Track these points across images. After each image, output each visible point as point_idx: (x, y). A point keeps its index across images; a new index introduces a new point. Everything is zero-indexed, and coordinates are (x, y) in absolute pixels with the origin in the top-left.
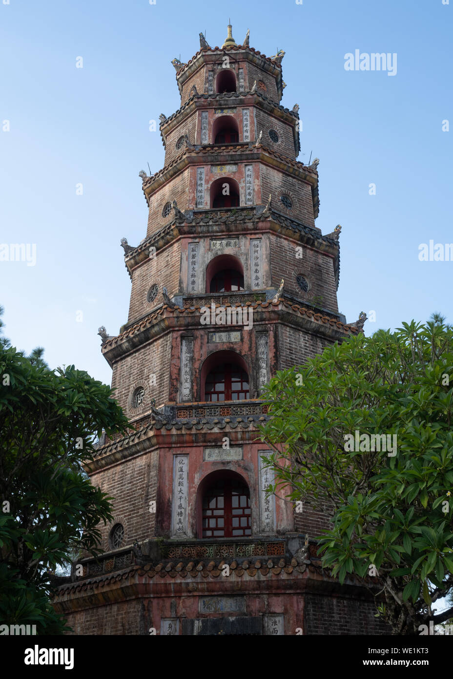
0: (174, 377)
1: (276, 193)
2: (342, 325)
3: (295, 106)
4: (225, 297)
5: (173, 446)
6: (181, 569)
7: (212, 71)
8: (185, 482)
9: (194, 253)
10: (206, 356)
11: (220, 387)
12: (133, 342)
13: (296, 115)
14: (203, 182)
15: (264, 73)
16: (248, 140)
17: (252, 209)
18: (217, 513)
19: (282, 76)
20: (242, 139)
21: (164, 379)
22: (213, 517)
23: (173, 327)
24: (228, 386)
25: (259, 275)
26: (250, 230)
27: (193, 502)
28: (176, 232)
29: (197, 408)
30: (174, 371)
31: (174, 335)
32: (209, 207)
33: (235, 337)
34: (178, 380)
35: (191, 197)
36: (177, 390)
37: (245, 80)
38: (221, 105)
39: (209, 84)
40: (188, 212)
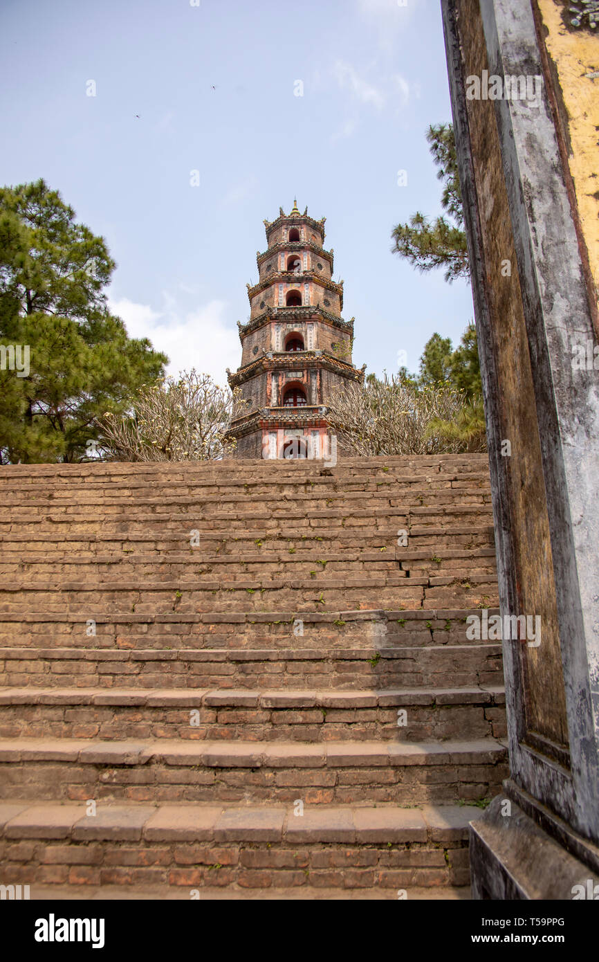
0: (268, 394)
2: (354, 370)
4: (294, 354)
5: (269, 428)
10: (285, 384)
11: (291, 400)
12: (245, 376)
16: (306, 269)
21: (263, 395)
23: (268, 369)
24: (295, 400)
28: (268, 319)
29: (280, 410)
30: (268, 391)
31: (269, 373)
32: (285, 306)
33: (300, 374)
34: (270, 396)
35: (276, 300)
36: (270, 401)
37: (304, 234)
38: (292, 249)
39: (285, 237)
40: (274, 308)
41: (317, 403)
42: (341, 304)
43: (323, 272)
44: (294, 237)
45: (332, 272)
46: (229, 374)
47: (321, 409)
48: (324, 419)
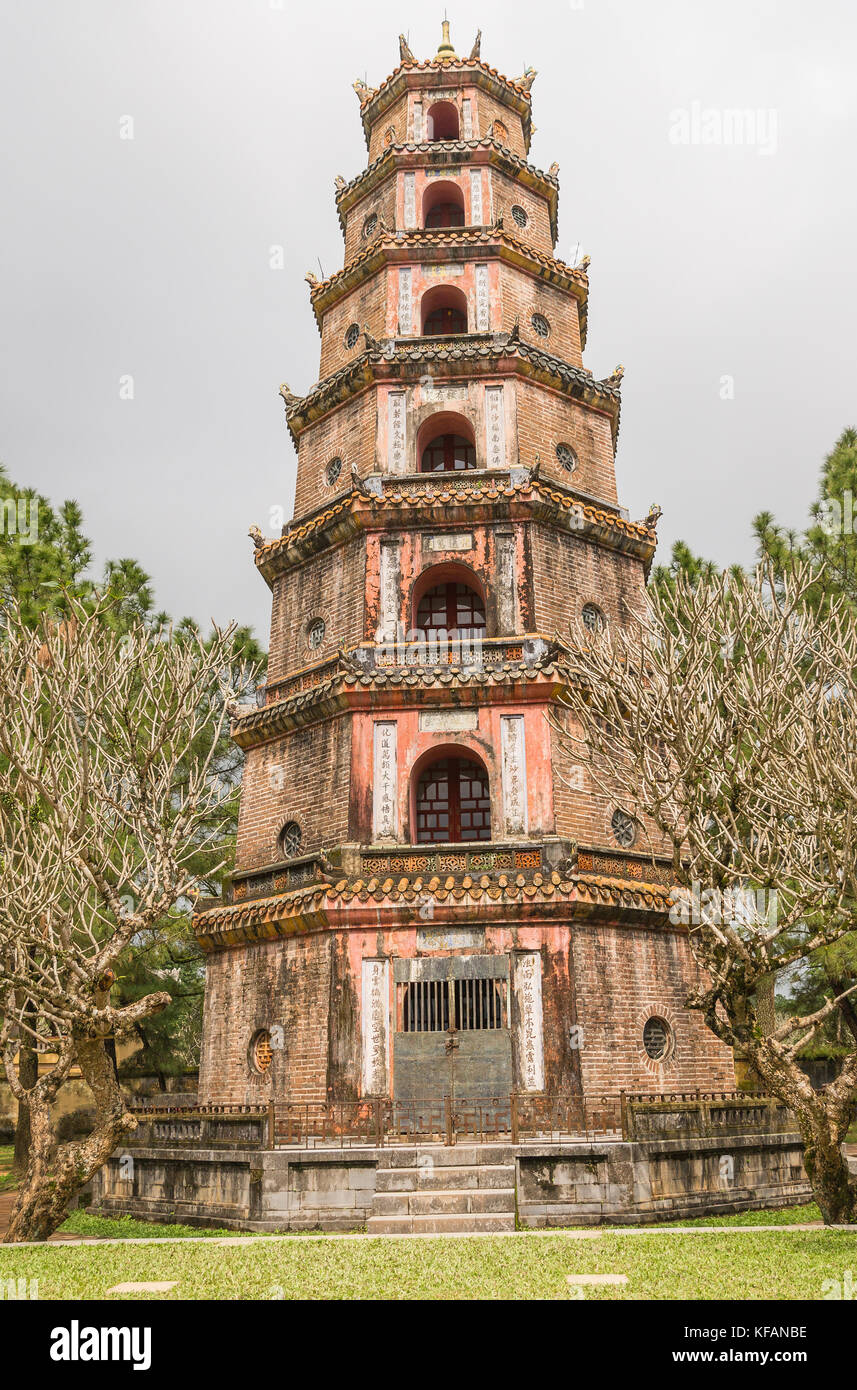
0: (371, 604)
1: (525, 312)
2: (625, 525)
3: (554, 165)
4: (446, 480)
5: (373, 708)
6: (389, 889)
7: (421, 103)
8: (392, 760)
9: (398, 408)
10: (421, 571)
11: (440, 618)
12: (304, 548)
13: (554, 180)
14: (409, 292)
15: (502, 108)
16: (480, 223)
17: (488, 338)
18: (437, 806)
19: (531, 113)
20: (470, 222)
21: (355, 607)
22: (432, 812)
23: (369, 527)
24: (452, 618)
25: (501, 444)
26: (486, 372)
27: (404, 793)
28: (368, 375)
30: (371, 594)
31: (370, 539)
32: (418, 334)
33: (463, 542)
34: (377, 609)
35: (390, 317)
36: (375, 624)
37: (474, 117)
38: (435, 161)
39: (415, 125)
40: (385, 341)
41: (519, 628)
42: (584, 330)
43: (531, 234)
44: (446, 124)
45: (555, 236)
46: (259, 542)
47: (531, 650)
48: (541, 680)
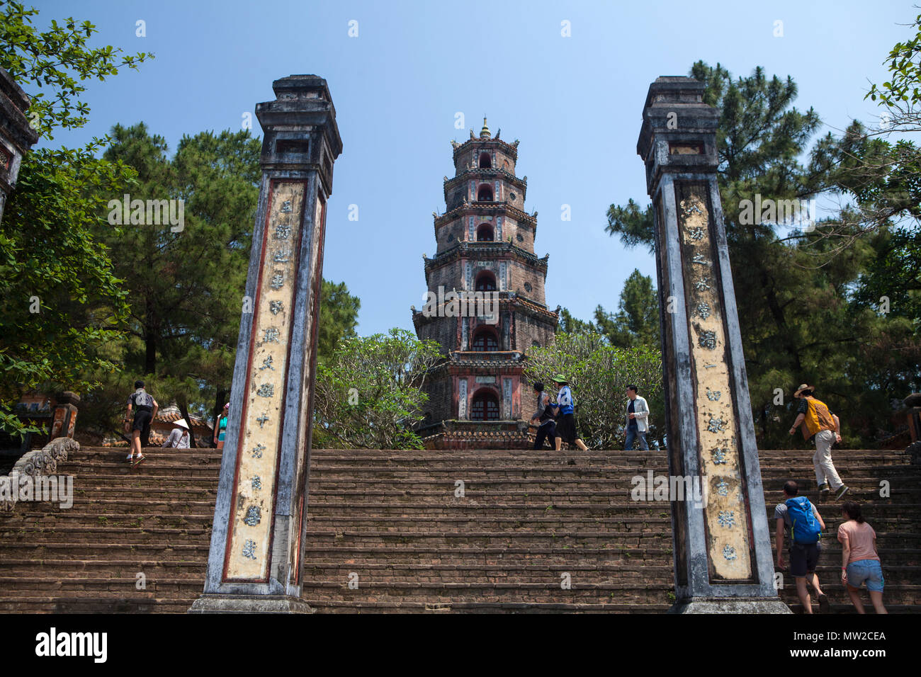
0: (458, 338)
1: (514, 234)
2: (548, 312)
3: (524, 176)
5: (460, 374)
7: (477, 153)
8: (466, 393)
9: (469, 267)
10: (476, 328)
11: (482, 344)
13: (525, 182)
14: (473, 225)
15: (506, 155)
16: (499, 201)
17: (501, 244)
19: (517, 155)
20: (495, 200)
25: (505, 283)
26: (501, 257)
27: (469, 404)
28: (458, 255)
29: (471, 355)
30: (459, 334)
34: (461, 339)
35: (466, 234)
36: (460, 345)
37: (498, 160)
38: (483, 177)
39: (475, 162)
40: (465, 243)
41: (510, 349)
43: (516, 203)
45: (525, 201)
46: (414, 311)
47: (514, 356)
48: (518, 367)
